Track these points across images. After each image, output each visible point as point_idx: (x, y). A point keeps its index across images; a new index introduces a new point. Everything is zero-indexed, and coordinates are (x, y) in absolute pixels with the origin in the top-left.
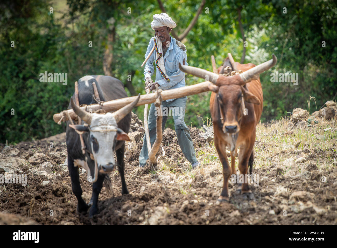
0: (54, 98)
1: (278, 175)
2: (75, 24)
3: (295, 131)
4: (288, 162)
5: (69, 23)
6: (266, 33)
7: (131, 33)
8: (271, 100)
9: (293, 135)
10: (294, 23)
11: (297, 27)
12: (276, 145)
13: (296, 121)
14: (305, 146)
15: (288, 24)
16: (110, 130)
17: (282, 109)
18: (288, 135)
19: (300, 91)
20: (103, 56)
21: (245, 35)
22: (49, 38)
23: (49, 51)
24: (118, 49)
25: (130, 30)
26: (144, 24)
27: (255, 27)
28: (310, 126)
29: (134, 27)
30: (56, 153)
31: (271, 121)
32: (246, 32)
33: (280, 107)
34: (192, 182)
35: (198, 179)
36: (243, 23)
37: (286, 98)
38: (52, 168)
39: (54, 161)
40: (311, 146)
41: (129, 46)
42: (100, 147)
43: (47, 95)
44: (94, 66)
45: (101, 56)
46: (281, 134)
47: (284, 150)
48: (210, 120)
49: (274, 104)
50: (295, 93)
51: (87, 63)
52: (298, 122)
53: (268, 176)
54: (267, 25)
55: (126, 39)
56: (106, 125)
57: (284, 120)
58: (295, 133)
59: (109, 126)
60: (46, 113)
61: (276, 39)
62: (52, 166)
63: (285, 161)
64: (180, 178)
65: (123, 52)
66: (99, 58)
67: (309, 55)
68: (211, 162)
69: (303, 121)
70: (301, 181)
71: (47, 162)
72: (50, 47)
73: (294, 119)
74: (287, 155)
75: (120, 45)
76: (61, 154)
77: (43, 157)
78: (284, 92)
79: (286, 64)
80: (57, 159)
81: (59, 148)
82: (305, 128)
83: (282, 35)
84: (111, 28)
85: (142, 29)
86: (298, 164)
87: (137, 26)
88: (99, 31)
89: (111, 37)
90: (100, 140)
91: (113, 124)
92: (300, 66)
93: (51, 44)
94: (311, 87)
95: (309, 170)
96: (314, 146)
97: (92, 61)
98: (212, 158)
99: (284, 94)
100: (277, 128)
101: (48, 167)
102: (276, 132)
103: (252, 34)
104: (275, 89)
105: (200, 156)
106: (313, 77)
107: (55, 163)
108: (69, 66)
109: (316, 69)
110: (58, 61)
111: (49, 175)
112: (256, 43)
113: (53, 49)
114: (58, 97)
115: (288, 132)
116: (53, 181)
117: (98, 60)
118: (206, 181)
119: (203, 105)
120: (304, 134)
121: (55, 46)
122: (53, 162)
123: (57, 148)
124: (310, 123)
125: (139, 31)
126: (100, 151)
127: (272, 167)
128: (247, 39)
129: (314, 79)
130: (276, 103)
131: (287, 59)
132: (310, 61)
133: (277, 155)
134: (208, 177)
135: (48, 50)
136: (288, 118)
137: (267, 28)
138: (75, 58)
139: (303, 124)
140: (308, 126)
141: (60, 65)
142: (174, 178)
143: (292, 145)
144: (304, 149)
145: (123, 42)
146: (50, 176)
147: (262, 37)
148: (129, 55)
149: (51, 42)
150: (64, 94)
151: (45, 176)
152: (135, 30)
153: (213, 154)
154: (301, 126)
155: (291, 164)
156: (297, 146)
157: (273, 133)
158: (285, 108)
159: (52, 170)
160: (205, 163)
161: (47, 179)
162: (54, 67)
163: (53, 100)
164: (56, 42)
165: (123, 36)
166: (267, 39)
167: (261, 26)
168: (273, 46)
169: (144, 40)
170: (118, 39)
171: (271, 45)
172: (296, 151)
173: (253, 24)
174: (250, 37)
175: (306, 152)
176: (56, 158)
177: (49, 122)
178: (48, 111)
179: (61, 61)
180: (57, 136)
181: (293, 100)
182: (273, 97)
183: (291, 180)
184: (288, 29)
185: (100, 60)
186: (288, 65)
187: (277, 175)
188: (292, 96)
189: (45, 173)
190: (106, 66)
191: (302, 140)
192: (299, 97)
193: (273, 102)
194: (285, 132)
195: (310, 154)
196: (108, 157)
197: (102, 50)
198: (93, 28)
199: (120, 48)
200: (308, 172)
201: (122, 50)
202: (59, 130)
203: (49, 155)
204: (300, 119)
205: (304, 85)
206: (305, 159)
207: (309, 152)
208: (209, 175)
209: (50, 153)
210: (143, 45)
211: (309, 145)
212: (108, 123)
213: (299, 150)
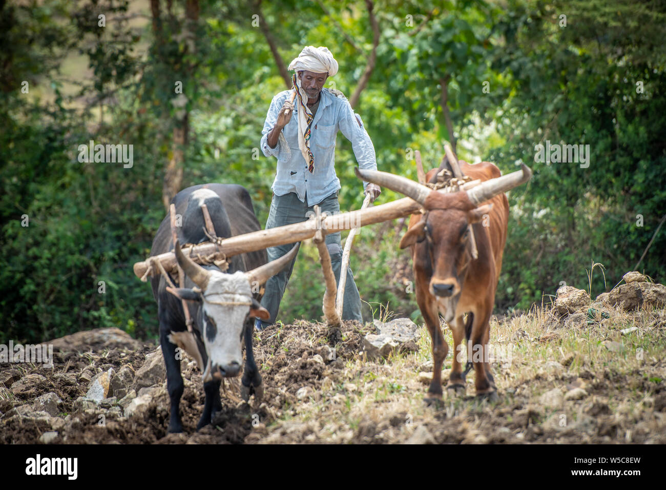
0: (62, 260)
1: (531, 425)
2: (105, 108)
3: (562, 332)
4: (551, 397)
5: (94, 105)
6: (498, 131)
7: (222, 127)
8: (509, 268)
9: (558, 341)
10: (557, 110)
11: (563, 119)
12: (525, 362)
13: (563, 313)
14: (584, 364)
15: (543, 113)
16: (239, 303)
17: (530, 288)
18: (547, 342)
19: (567, 250)
20: (164, 174)
21: (456, 135)
22: (52, 135)
23: (51, 164)
24: (194, 160)
25: (218, 120)
26: (249, 109)
27: (475, 117)
28: (593, 324)
29: (227, 116)
30: (68, 375)
31: (508, 312)
32: (457, 128)
33: (526, 282)
34: (353, 438)
35: (365, 431)
36: (451, 110)
37: (538, 264)
38: (61, 406)
39: (65, 391)
40: (596, 365)
41: (217, 154)
42: (219, 331)
43: (46, 254)
44: (144, 195)
45: (159, 173)
46: (532, 340)
47: (541, 372)
48: (387, 309)
49: (514, 276)
50: (557, 253)
51: (129, 189)
52: (567, 316)
53: (510, 427)
54: (500, 113)
55: (210, 139)
56: (233, 293)
57: (538, 310)
58: (561, 337)
59: (237, 297)
60: (43, 291)
61: (518, 143)
62: (59, 401)
63: (544, 395)
64: (327, 429)
65: (204, 166)
66: (156, 178)
67: (586, 176)
68: (390, 397)
69: (579, 312)
70: (578, 437)
71: (51, 394)
72: (55, 155)
73: (560, 307)
74: (546, 383)
75: (198, 152)
76: (77, 377)
77: (41, 383)
78: (535, 252)
79: (539, 193)
80: (70, 387)
81: (73, 365)
82: (582, 327)
83: (531, 135)
84: (180, 115)
85: (244, 120)
86: (571, 403)
87: (233, 114)
88: (156, 123)
89: (179, 136)
90: (219, 320)
91: (245, 292)
92: (569, 199)
93: (56, 149)
94: (590, 242)
95: (595, 415)
96: (602, 365)
97: (140, 183)
98: (392, 387)
99: (536, 257)
100: (523, 326)
101: (52, 403)
102: (524, 335)
103: (469, 131)
104: (516, 245)
105: (369, 383)
106: (593, 222)
107: (66, 394)
108: (92, 193)
109: (600, 205)
110: (70, 184)
111: (54, 420)
112: (476, 150)
113: (60, 158)
114: (69, 257)
115: (547, 335)
116: (64, 433)
117: (153, 182)
118: (381, 435)
119: (367, 276)
120: (580, 340)
121: (64, 152)
122: (61, 393)
123: (70, 363)
124: (592, 318)
125: (237, 123)
126: (218, 338)
127: (518, 408)
128: (459, 142)
129: (597, 225)
130: (519, 274)
131: (541, 185)
132: (588, 188)
133: (527, 382)
134: (385, 428)
135: (50, 160)
136: (547, 307)
137: (499, 120)
138: (106, 178)
139: (578, 320)
140: (589, 324)
141: (73, 191)
142: (316, 429)
143: (556, 363)
144: (582, 370)
145: (203, 147)
146: (57, 422)
147: (488, 139)
148: (217, 173)
149: (56, 144)
150: (81, 252)
151: (48, 422)
152: (229, 121)
153: (393, 380)
154: (573, 323)
155: (555, 403)
156: (567, 364)
157: (516, 336)
158: (536, 284)
159: (61, 411)
160: (379, 399)
161: (51, 429)
162: (61, 195)
163: (59, 264)
164: (66, 143)
165: (205, 134)
166: (500, 142)
167: (487, 115)
168: (512, 158)
169: (247, 143)
170: (195, 139)
171: (508, 154)
172: (565, 374)
173: (471, 112)
174: (466, 137)
175: (587, 376)
176: (68, 384)
177: (49, 309)
178: (48, 286)
179: (76, 184)
180: (68, 338)
181: (552, 268)
182: (512, 261)
183: (558, 435)
184: (545, 122)
185: (157, 182)
186: (544, 197)
187: (527, 425)
188: (550, 260)
189: (46, 417)
190: (169, 194)
191: (576, 352)
192: (565, 263)
193: (511, 273)
194: (542, 336)
195: (594, 381)
196: (231, 351)
197: (160, 162)
198: (143, 116)
199: (198, 157)
200: (591, 418)
201: (201, 161)
202: (71, 327)
203: (54, 379)
204: (572, 308)
205: (575, 238)
206: (585, 392)
207: (593, 377)
208: (387, 422)
209: (56, 375)
210: (246, 151)
211: (592, 363)
212: (236, 290)
213: (572, 372)
